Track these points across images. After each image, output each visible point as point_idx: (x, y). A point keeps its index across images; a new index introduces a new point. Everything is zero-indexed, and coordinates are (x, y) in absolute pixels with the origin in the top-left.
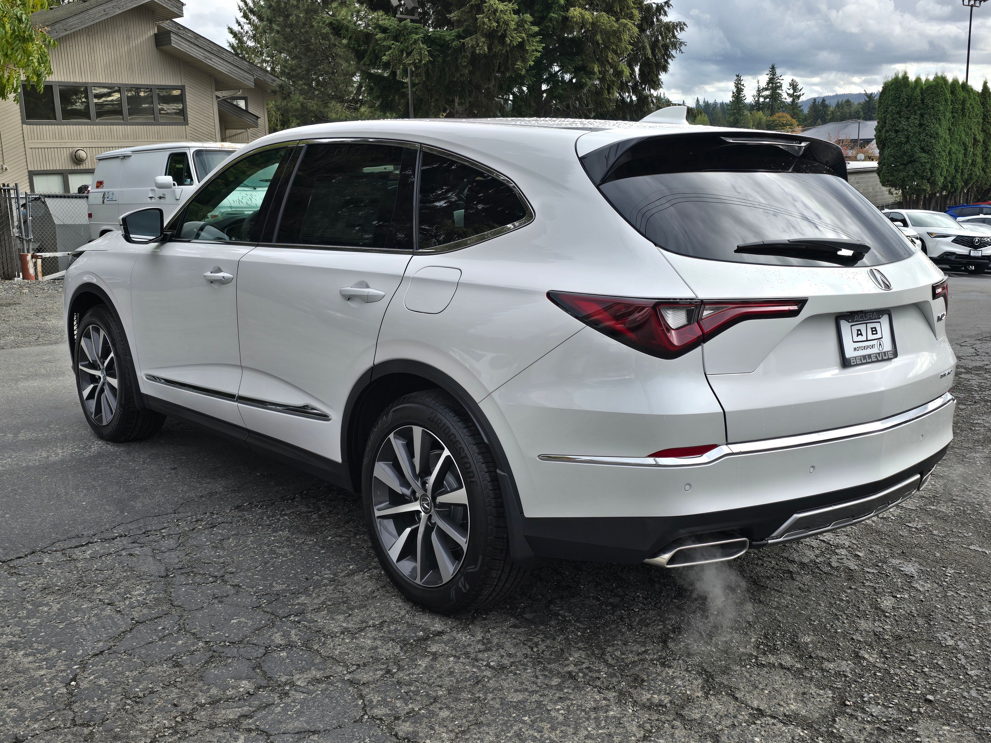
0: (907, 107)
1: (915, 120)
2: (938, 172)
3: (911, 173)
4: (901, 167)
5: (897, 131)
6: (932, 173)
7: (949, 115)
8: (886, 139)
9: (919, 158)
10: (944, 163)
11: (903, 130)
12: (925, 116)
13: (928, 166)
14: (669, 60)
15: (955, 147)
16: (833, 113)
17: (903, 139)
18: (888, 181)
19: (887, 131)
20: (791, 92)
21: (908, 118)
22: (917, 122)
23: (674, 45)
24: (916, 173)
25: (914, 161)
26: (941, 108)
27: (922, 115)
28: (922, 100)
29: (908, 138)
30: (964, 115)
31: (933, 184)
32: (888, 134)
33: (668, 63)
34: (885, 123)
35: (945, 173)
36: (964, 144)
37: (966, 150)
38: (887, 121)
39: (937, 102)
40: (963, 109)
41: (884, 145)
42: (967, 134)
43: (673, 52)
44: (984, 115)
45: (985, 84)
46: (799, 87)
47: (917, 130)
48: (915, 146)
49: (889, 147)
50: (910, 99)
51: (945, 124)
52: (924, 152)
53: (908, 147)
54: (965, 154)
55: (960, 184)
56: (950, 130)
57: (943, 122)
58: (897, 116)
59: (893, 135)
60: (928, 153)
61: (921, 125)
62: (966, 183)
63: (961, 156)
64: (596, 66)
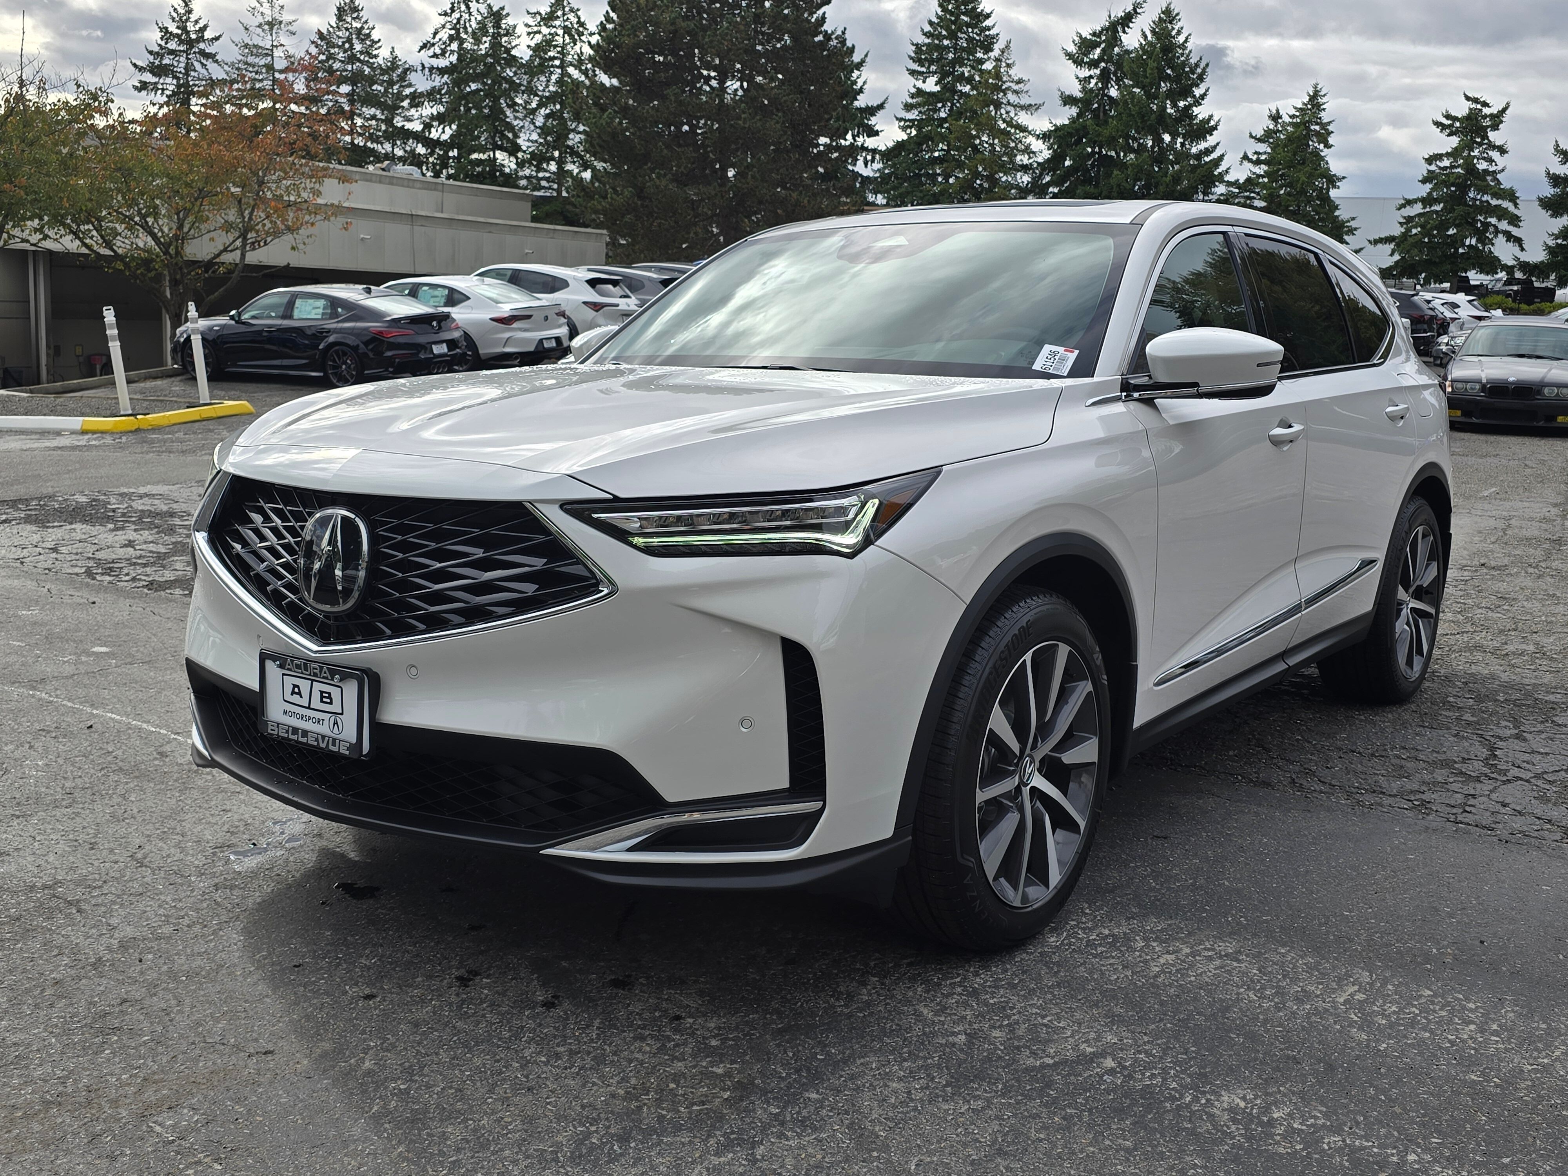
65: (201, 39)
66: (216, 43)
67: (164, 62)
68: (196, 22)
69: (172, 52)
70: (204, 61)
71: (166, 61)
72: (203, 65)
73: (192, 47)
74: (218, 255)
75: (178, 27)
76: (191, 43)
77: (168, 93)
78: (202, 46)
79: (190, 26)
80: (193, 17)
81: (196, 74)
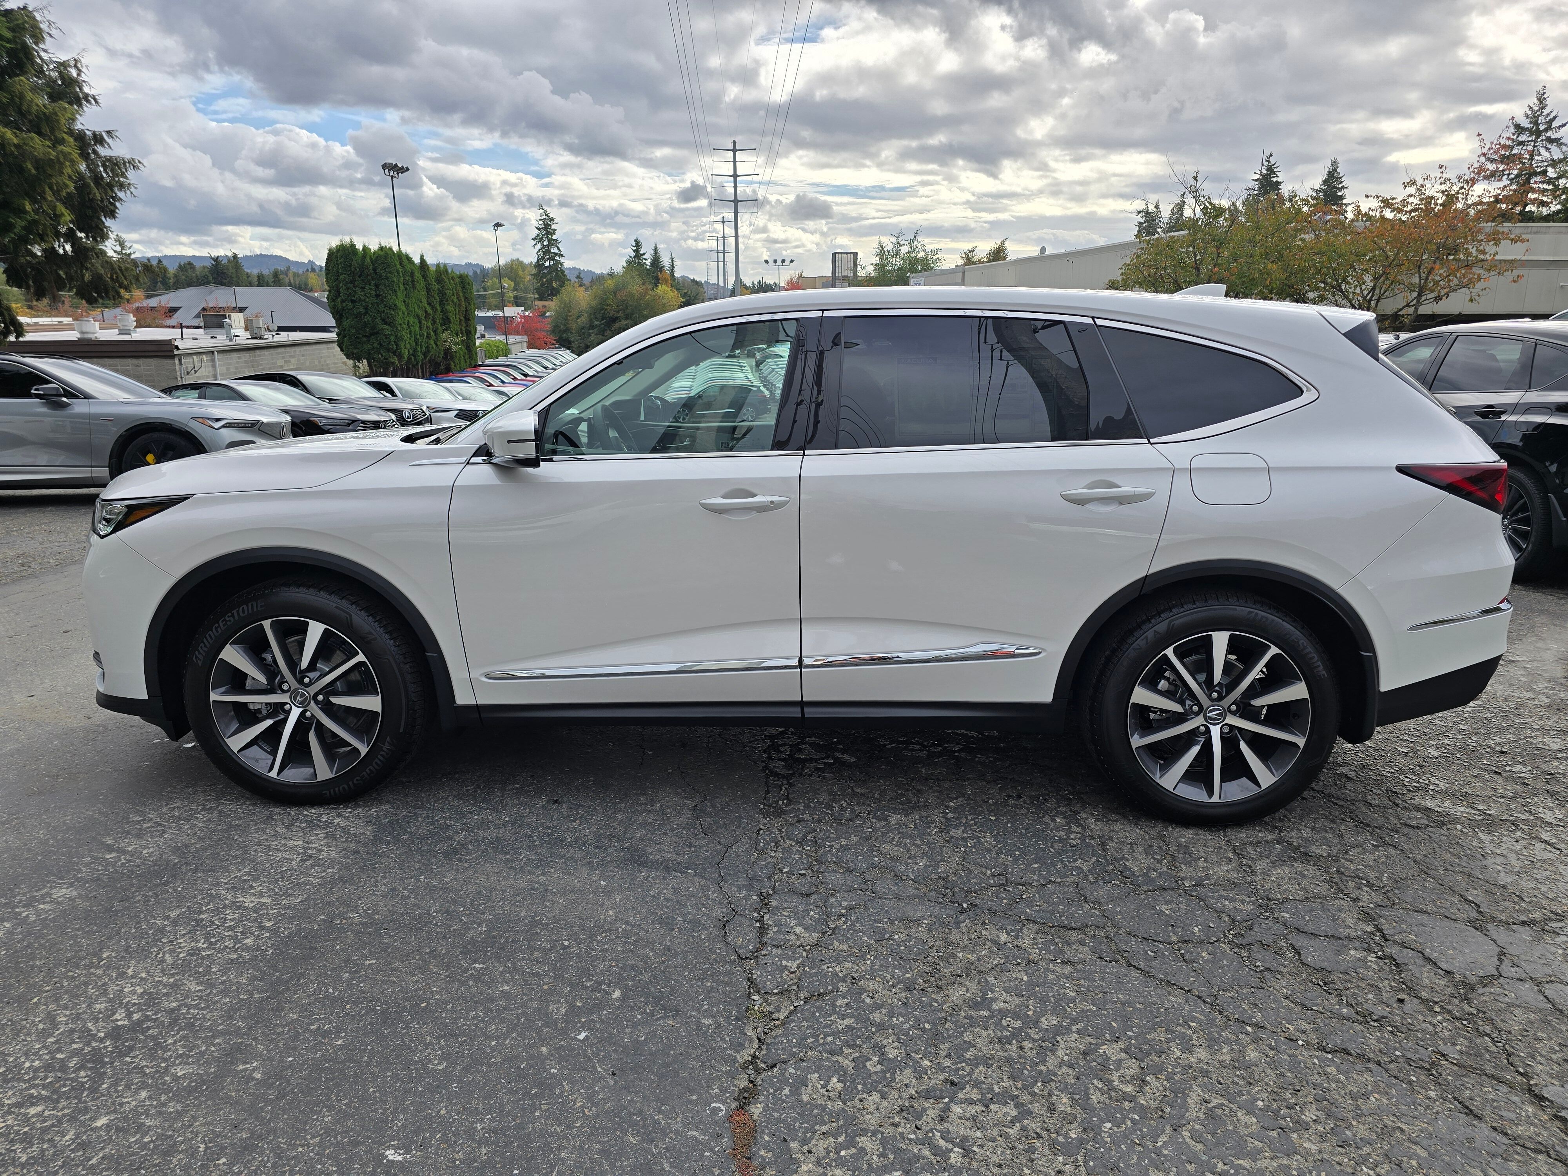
0: (360, 277)
1: (370, 290)
2: (402, 345)
3: (375, 345)
4: (365, 339)
5: (353, 301)
6: (397, 345)
7: (402, 287)
8: (343, 309)
9: (382, 330)
10: (406, 336)
11: (360, 300)
12: (381, 287)
13: (392, 338)
14: (117, 204)
15: (412, 319)
16: (175, 276)
17: (362, 310)
18: (353, 354)
19: (343, 301)
20: (118, 249)
21: (363, 288)
22: (374, 293)
23: (122, 186)
24: (381, 345)
25: (377, 333)
26: (395, 279)
27: (377, 286)
28: (375, 270)
29: (366, 308)
30: (414, 287)
31: (400, 357)
32: (344, 304)
33: (117, 208)
34: (339, 293)
35: (408, 346)
36: (418, 316)
37: (420, 322)
38: (341, 290)
39: (390, 272)
40: (413, 281)
41: (341, 316)
42: (419, 307)
43: (121, 194)
44: (427, 288)
45: (422, 257)
46: (127, 244)
47: (375, 300)
48: (375, 318)
49: (347, 318)
50: (362, 267)
51: (401, 295)
52: (386, 323)
53: (367, 318)
54: (420, 327)
55: (421, 357)
56: (404, 302)
57: (399, 294)
58: (351, 285)
59: (350, 305)
60: (389, 325)
61: (377, 296)
62: (425, 355)
63: (417, 329)
64: (27, 203)
65: (1549, 128)
66: (1562, 130)
67: (1513, 152)
68: (1548, 115)
69: (1521, 143)
70: (1549, 146)
71: (1515, 151)
72: (1547, 149)
73: (1540, 135)
74: (1401, 310)
75: (1531, 123)
76: (1538, 133)
77: (1512, 176)
78: (1549, 134)
79: (1541, 119)
80: (1546, 112)
81: (1540, 158)
